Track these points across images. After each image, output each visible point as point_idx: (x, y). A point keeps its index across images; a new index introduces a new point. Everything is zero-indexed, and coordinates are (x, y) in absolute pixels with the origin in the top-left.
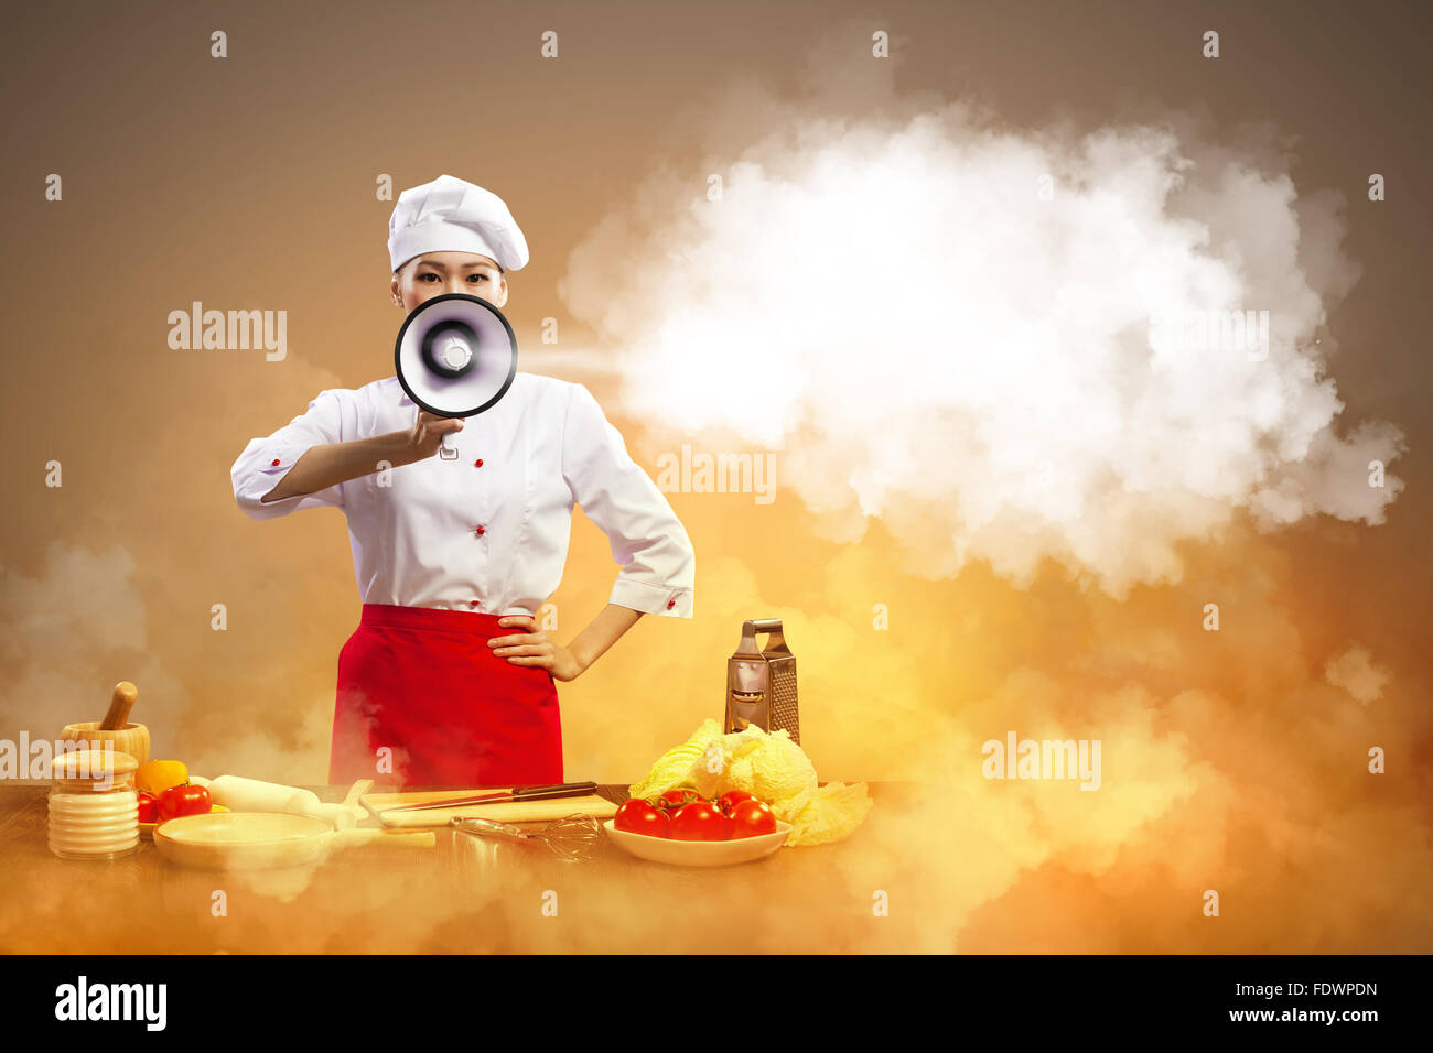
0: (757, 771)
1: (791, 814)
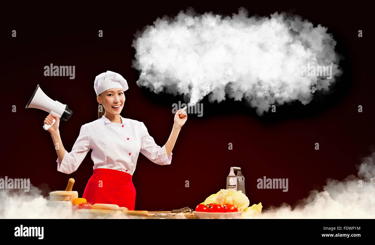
0: (233, 199)
1: (242, 210)
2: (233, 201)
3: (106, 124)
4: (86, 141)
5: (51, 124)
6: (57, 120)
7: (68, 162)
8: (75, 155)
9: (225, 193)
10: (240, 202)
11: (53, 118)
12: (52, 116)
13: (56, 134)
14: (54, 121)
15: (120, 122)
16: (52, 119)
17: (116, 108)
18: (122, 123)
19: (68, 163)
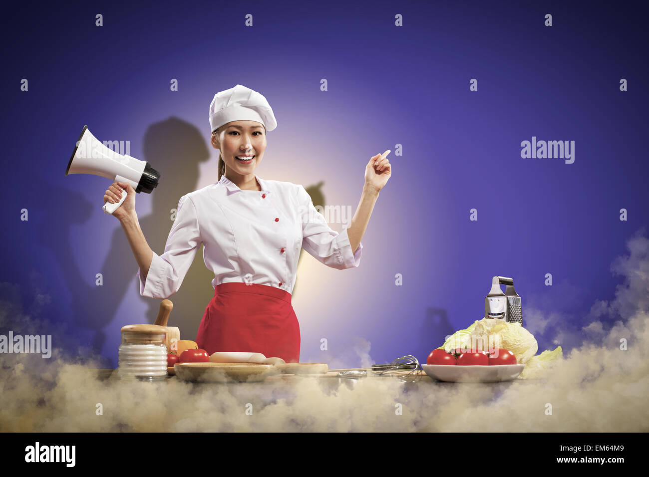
1: (524, 360)
2: (504, 342)
3: (229, 193)
4: (192, 229)
5: (117, 201)
6: (131, 191)
7: (161, 276)
8: (172, 259)
9: (486, 325)
10: (520, 344)
11: (122, 189)
12: (118, 184)
13: (130, 221)
14: (124, 194)
15: (257, 188)
16: (120, 190)
17: (246, 160)
18: (260, 189)
19: (160, 278)
